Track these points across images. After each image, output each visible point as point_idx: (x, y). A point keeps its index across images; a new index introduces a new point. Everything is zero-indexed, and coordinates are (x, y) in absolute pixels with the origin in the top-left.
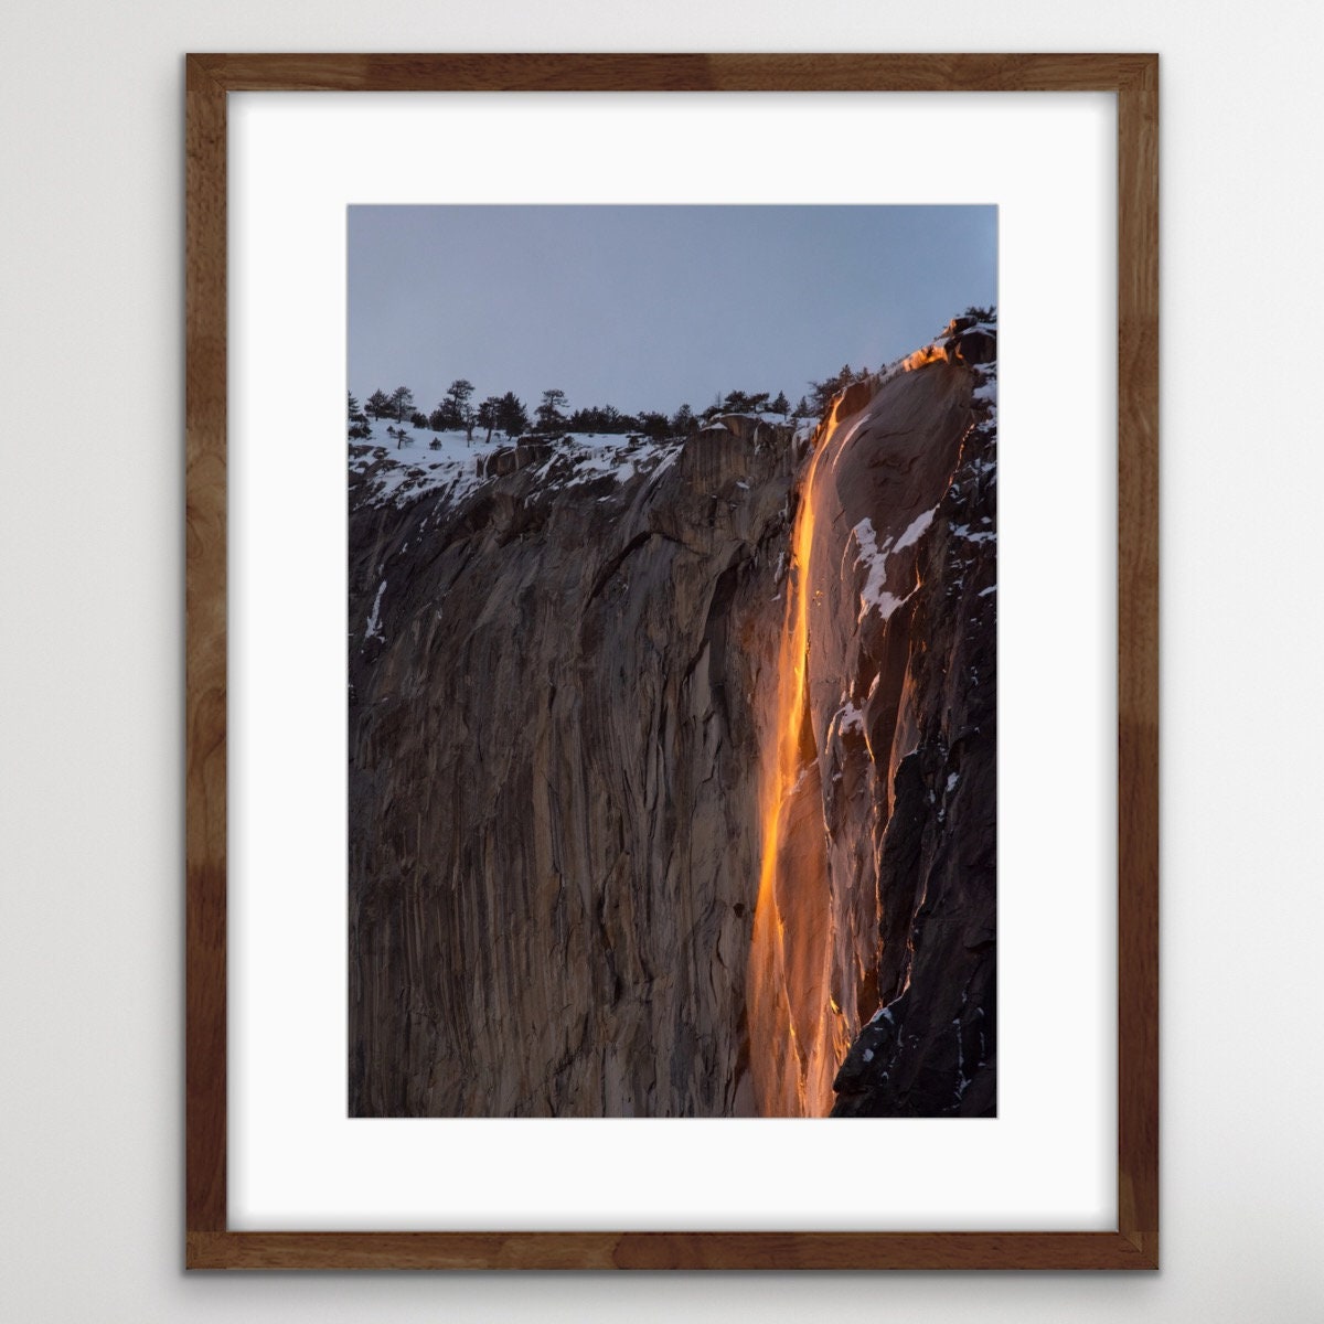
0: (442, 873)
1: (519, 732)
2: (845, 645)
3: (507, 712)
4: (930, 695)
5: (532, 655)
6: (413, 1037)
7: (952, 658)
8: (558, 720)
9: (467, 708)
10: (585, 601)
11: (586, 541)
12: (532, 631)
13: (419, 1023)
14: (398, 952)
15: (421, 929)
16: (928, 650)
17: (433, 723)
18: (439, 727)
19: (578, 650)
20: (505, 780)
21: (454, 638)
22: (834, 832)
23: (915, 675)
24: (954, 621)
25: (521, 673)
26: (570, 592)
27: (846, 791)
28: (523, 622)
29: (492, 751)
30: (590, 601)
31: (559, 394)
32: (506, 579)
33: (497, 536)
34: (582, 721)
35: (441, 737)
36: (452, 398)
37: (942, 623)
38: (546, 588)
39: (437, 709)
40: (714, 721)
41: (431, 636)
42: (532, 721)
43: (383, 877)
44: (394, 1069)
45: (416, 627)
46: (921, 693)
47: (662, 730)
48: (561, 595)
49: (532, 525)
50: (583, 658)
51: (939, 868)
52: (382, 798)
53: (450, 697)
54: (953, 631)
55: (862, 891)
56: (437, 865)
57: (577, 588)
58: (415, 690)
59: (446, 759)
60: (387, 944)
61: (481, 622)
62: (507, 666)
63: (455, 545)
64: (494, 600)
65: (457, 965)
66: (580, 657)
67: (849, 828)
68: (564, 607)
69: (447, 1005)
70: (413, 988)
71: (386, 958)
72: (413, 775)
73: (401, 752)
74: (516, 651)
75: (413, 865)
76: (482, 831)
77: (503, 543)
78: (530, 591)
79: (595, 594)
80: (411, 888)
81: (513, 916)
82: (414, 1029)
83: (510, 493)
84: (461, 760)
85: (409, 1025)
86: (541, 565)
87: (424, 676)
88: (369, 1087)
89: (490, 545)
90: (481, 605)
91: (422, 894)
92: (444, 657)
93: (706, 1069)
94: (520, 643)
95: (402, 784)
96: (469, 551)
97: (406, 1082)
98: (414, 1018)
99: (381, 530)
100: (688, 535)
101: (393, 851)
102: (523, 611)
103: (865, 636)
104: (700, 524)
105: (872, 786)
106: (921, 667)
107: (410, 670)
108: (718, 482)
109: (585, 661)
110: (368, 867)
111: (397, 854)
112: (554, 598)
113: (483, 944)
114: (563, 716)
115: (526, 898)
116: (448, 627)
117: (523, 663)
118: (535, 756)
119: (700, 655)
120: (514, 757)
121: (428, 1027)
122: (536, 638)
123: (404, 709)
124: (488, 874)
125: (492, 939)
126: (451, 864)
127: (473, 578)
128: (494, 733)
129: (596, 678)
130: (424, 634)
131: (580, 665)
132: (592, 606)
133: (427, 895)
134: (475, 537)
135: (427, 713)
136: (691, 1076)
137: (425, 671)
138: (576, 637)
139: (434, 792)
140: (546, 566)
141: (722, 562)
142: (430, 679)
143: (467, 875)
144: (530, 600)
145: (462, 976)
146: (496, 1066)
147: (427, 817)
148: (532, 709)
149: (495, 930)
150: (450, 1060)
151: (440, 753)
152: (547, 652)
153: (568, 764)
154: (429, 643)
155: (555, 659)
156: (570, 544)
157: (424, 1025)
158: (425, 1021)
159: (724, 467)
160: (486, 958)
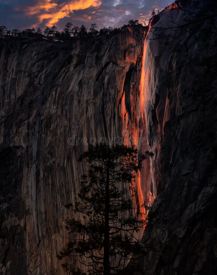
0: (62, 162)
1: (79, 121)
2: (152, 91)
3: (76, 116)
4: (173, 103)
5: (82, 99)
6: (58, 208)
7: (178, 92)
8: (88, 117)
9: (66, 115)
10: (94, 83)
11: (94, 65)
12: (81, 92)
13: (59, 204)
14: (53, 185)
15: (58, 178)
16: (172, 90)
17: (58, 120)
18: (60, 121)
19: (93, 97)
20: (76, 135)
21: (63, 95)
22: (150, 145)
23: (169, 98)
24: (178, 82)
25: (79, 104)
26: (91, 80)
27: (153, 133)
28: (79, 90)
29: (73, 127)
30: (95, 83)
31: (95, 24)
32: (75, 77)
33: (74, 66)
34: (94, 117)
35: (60, 124)
36: (67, 28)
37: (175, 82)
38: (85, 80)
39: (59, 116)
40: (127, 115)
41: (57, 95)
42: (82, 118)
43: (48, 164)
44: (54, 217)
45: (54, 93)
46: (170, 103)
47: (114, 118)
48: (88, 81)
49: (82, 62)
50: (94, 99)
51: (175, 153)
52: (47, 142)
53: (62, 112)
54: (178, 85)
55: (157, 161)
56: (61, 160)
57: (92, 79)
58: (54, 111)
59: (62, 130)
60: (50, 183)
61: (69, 90)
62: (75, 102)
63: (64, 69)
64: (72, 84)
65: (67, 188)
66: (93, 99)
67: (154, 143)
68: (89, 85)
69: (66, 199)
70: (57, 195)
71: (50, 187)
72: (54, 135)
73: (51, 129)
74: (78, 98)
75: (55, 160)
76: (71, 150)
77: (75, 67)
78: (81, 80)
79: (96, 81)
80: (55, 167)
81: (80, 174)
82: (58, 206)
83: (76, 53)
84: (65, 130)
85: (57, 205)
86: (83, 73)
87: (56, 107)
88: (48, 222)
89: (72, 68)
90: (69, 86)
91: (58, 169)
92: (61, 101)
93: (130, 213)
94: (78, 95)
95: (51, 138)
96: (67, 70)
97: (57, 220)
98: (58, 202)
99: (45, 66)
100: (119, 62)
101: (50, 157)
102: (79, 86)
103: (157, 87)
104: (121, 59)
105: (159, 131)
106: (170, 96)
107: (52, 105)
108: (126, 46)
109: (95, 100)
110: (45, 162)
111: (51, 158)
112: (86, 82)
113: (73, 182)
114: (90, 116)
115: (83, 168)
116: (61, 93)
117: (79, 102)
118: (83, 128)
119: (122, 96)
120: (78, 129)
121: (62, 206)
122: (83, 94)
123: (51, 117)
124: (73, 162)
125: (75, 180)
126: (64, 160)
127: (67, 78)
128: (73, 122)
129: (97, 104)
130: (56, 94)
131: (93, 101)
132: (96, 84)
133: (59, 169)
134: (68, 66)
135: (57, 118)
136: (126, 216)
137: (56, 105)
138: (92, 93)
139: (59, 140)
140: (85, 73)
141: (127, 69)
142: (57, 107)
143: (68, 162)
144: (81, 84)
145: (69, 191)
146: (79, 215)
147: (58, 147)
148: (82, 114)
149: (76, 178)
150: (68, 214)
151: (60, 128)
152: (85, 98)
153: (91, 130)
154: (57, 98)
155: (87, 100)
156: (90, 67)
157: (61, 205)
158: (61, 203)
159: (127, 41)
160: (74, 185)
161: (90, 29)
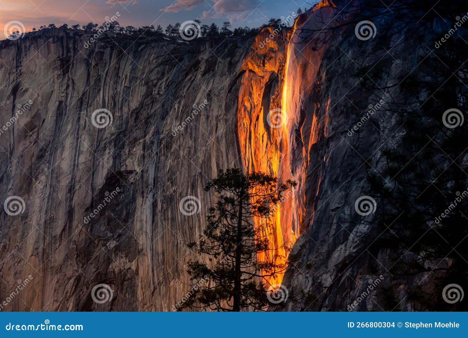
0: (185, 191)
1: (207, 142)
2: (296, 106)
3: (203, 135)
4: (321, 122)
5: (210, 114)
6: (179, 248)
8: (218, 137)
9: (191, 134)
10: (226, 94)
11: (227, 73)
12: (210, 106)
14: (173, 219)
15: (180, 211)
16: (320, 106)
17: (181, 140)
18: (183, 141)
19: (224, 112)
20: (203, 159)
21: (187, 109)
22: (292, 172)
23: (316, 115)
24: (328, 96)
25: (207, 120)
26: (222, 92)
27: (296, 157)
29: (199, 149)
30: (227, 95)
31: (228, 23)
32: (203, 87)
33: (201, 73)
34: (226, 137)
35: (184, 144)
37: (325, 97)
38: (215, 90)
39: (182, 135)
40: (265, 135)
41: (181, 109)
42: (210, 138)
43: (168, 193)
44: (173, 259)
45: (176, 106)
46: (318, 121)
47: (250, 139)
48: (219, 93)
49: (211, 69)
50: (225, 115)
51: (323, 183)
52: (167, 166)
53: (186, 130)
54: (328, 100)
55: (300, 192)
56: (184, 189)
57: (224, 90)
59: (186, 152)
60: (170, 217)
61: (195, 103)
62: (203, 118)
63: (189, 77)
64: (199, 95)
65: (191, 223)
66: (224, 114)
67: (297, 170)
68: (220, 97)
69: (188, 237)
70: (178, 231)
71: (170, 221)
72: (176, 158)
73: (172, 150)
74: (206, 114)
75: (177, 189)
76: (197, 176)
77: (203, 75)
78: (210, 91)
79: (229, 92)
80: (176, 197)
81: (207, 206)
82: (179, 245)
83: (205, 58)
84: (190, 152)
85: (177, 244)
86: (213, 82)
87: (179, 123)
88: (166, 265)
89: (199, 76)
90: (195, 98)
91: (179, 199)
92: (185, 116)
93: (266, 255)
94: (207, 110)
95: (173, 161)
96: (193, 78)
97: (177, 263)
98: (179, 241)
99: (166, 73)
100: (256, 70)
101: (171, 185)
102: (208, 99)
103: (302, 102)
104: (260, 66)
105: (304, 155)
106: (318, 112)
107: (174, 121)
108: (266, 51)
109: (226, 116)
110: (163, 190)
111: (172, 186)
112: (217, 94)
113: (198, 216)
114: (220, 135)
115: (210, 199)
116: (186, 106)
117: (208, 117)
118: (212, 150)
119: (260, 112)
120: (206, 150)
121: (183, 244)
122: (212, 108)
124: (199, 191)
126: (188, 188)
127: (193, 88)
128: (199, 142)
129: (229, 121)
130: (179, 108)
131: (225, 117)
132: (228, 96)
134: (195, 74)
135: (180, 136)
136: (262, 258)
137: (179, 121)
138: (223, 107)
139: (182, 163)
140: (215, 82)
141: (267, 78)
143: (192, 190)
144: (209, 96)
145: (192, 227)
146: (204, 257)
147: (180, 172)
148: (211, 133)
150: (190, 255)
151: (184, 150)
152: (215, 113)
153: (222, 152)
154: (180, 112)
155: (217, 115)
156: (222, 75)
158: (182, 242)
159: (268, 45)
160: (199, 220)
161: (223, 29)
